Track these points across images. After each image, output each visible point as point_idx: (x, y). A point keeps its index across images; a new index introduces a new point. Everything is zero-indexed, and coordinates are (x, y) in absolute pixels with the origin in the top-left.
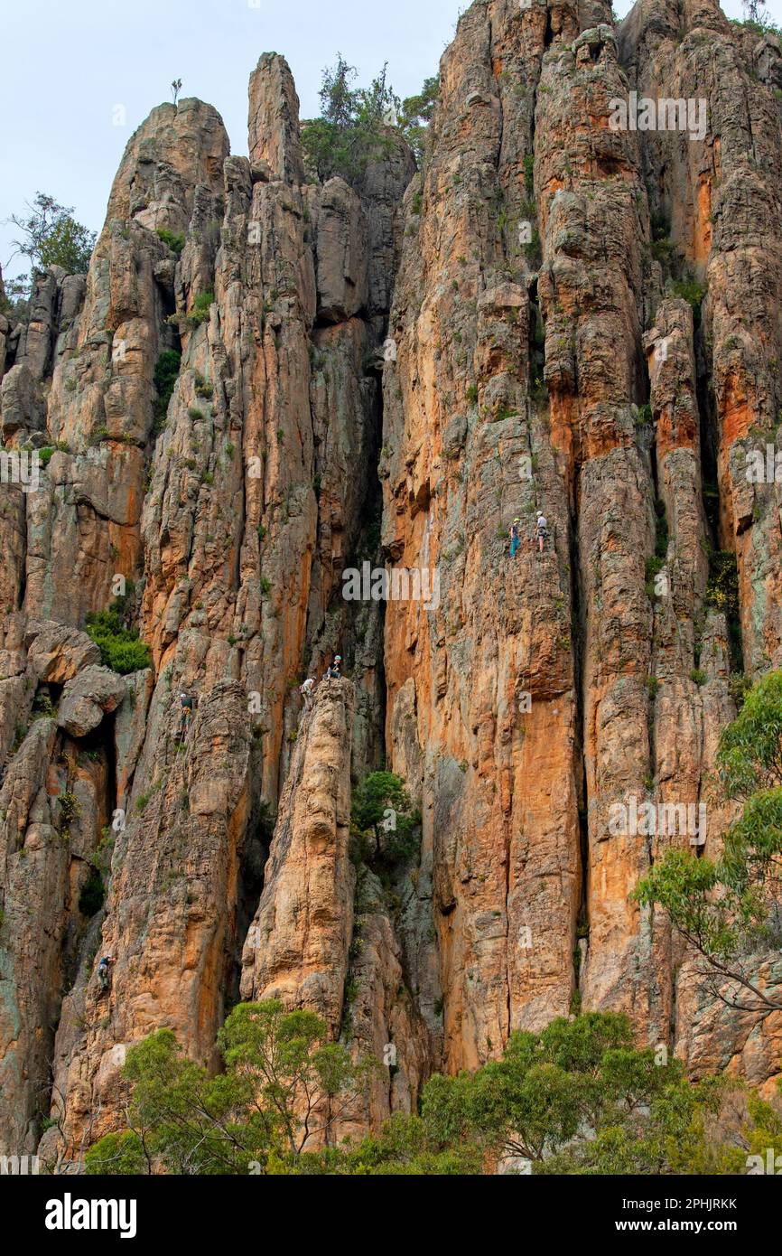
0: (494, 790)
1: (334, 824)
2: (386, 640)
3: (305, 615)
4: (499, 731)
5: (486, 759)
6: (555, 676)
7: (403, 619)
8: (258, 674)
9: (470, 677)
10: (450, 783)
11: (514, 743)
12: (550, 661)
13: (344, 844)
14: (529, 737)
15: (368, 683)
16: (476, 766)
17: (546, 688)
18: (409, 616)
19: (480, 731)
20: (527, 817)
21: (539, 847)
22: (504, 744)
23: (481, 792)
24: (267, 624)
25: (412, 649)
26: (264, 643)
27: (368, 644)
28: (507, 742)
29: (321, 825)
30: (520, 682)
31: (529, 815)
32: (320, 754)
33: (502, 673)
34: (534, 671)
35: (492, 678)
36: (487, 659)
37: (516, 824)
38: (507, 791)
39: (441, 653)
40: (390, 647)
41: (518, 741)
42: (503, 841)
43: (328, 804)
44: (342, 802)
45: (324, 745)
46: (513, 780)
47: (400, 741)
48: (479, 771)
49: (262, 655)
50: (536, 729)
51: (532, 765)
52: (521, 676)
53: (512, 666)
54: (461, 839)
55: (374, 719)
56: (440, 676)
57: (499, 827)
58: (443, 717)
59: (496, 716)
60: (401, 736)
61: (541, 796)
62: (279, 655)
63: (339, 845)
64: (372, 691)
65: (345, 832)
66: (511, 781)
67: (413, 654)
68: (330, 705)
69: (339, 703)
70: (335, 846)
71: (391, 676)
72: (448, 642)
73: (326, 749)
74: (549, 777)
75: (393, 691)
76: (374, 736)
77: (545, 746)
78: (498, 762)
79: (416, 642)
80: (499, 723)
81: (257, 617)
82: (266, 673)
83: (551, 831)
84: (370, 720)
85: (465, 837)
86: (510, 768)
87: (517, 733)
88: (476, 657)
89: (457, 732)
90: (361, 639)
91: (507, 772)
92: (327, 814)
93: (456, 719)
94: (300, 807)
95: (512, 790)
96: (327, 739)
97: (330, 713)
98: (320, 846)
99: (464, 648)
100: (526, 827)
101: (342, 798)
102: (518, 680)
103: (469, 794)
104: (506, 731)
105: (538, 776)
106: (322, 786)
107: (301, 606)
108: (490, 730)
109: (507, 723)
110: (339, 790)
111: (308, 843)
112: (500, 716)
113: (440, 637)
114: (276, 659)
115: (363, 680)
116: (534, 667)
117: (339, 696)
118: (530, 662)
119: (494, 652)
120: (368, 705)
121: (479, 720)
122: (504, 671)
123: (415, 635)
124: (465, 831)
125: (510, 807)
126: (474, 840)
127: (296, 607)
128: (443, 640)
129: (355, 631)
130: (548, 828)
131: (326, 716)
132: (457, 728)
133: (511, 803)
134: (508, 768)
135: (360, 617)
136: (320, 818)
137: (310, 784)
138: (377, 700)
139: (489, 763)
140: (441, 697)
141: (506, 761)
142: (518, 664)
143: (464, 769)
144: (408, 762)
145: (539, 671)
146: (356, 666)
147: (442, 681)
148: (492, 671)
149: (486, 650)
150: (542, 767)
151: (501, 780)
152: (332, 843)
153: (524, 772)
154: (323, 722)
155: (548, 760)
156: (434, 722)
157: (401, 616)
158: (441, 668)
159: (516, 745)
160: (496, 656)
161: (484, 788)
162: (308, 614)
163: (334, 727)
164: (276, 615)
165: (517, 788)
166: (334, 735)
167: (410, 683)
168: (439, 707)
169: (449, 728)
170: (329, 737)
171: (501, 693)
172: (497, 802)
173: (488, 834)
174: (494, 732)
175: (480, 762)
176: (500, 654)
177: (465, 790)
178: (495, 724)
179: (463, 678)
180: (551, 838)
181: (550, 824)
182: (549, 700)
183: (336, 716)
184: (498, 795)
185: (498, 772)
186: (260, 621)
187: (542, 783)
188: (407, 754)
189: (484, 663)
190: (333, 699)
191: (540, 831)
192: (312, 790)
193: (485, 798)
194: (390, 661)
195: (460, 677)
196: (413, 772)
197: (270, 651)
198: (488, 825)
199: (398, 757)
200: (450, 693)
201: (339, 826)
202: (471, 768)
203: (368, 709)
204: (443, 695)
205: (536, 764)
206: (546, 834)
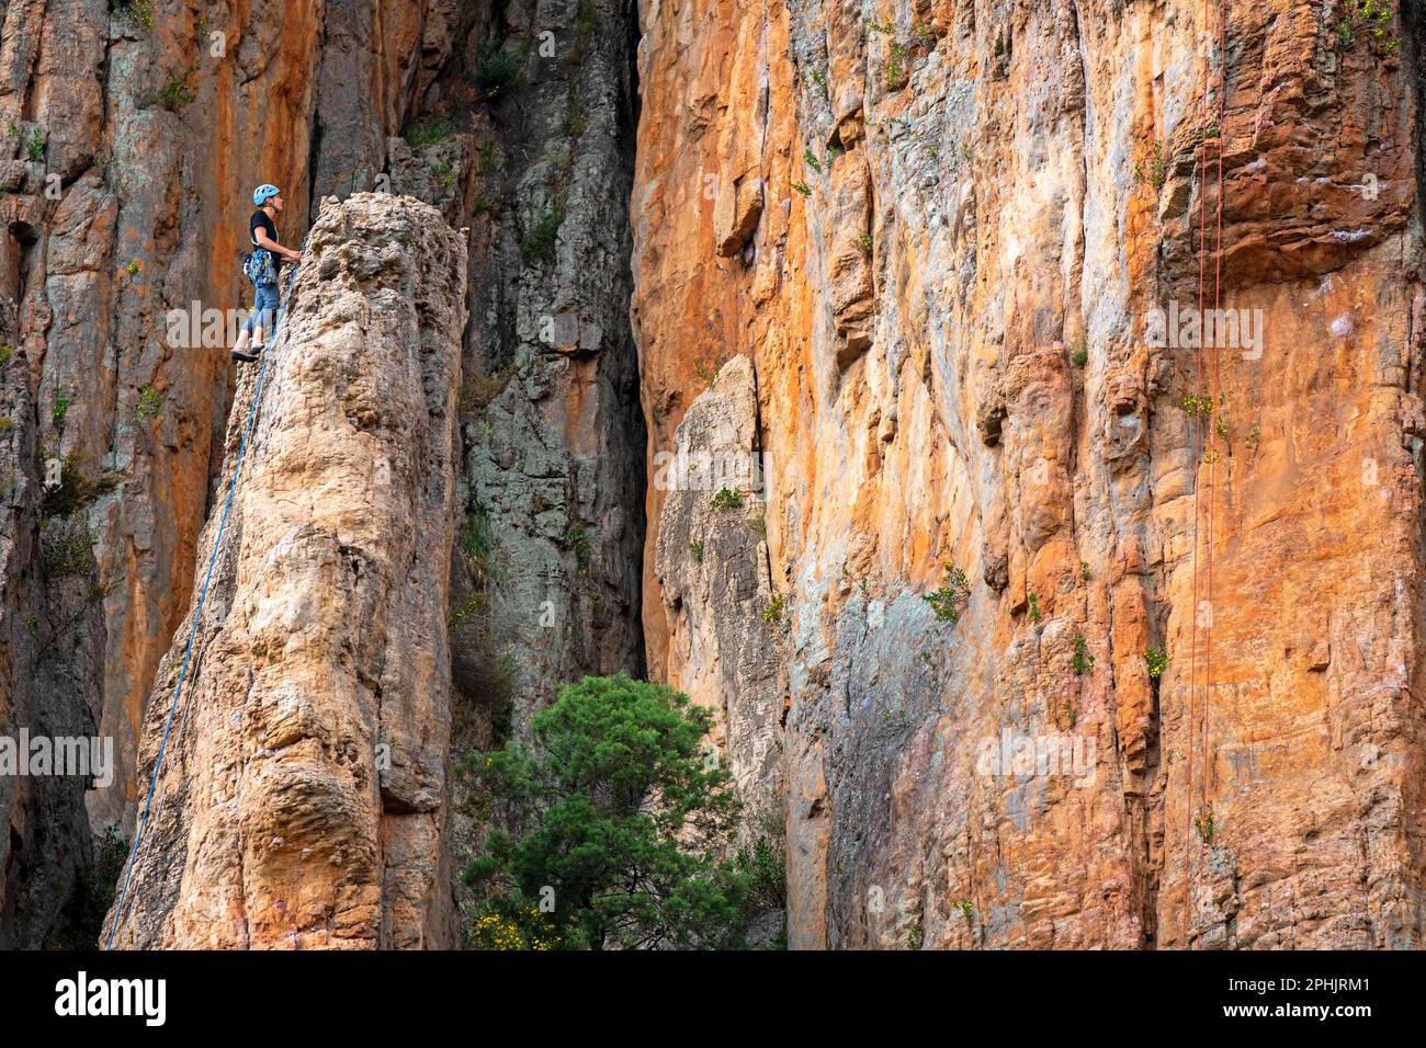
0: (1080, 666)
1: (369, 794)
2: (641, 232)
3: (303, 130)
4: (1097, 419)
5: (1040, 542)
6: (1333, 168)
7: (707, 141)
8: (96, 327)
9: (966, 224)
10: (894, 685)
11: (1160, 465)
12: (1308, 103)
13: (417, 888)
14: (1228, 436)
15: (571, 422)
16: (998, 580)
17: (1296, 219)
18: (725, 120)
19: (1012, 428)
20: (1226, 768)
21: (1289, 888)
22: (1118, 468)
23: (1022, 675)
24: (130, 131)
25: (741, 246)
26: (120, 204)
27: (568, 270)
28: (1130, 460)
29: (309, 791)
30: (1181, 196)
31: (1239, 757)
32: (303, 500)
33: (1105, 176)
34: (1239, 146)
35: (1060, 203)
36: (1036, 126)
37: (1178, 804)
38: (1133, 668)
39: (850, 169)
40: (655, 257)
41: (1179, 457)
42: (1123, 877)
43: (341, 707)
44: (408, 709)
45: (322, 465)
46: (1162, 619)
47: (694, 601)
48: (1015, 595)
49: (110, 254)
50: (1256, 401)
51: (1245, 551)
52: (1183, 170)
53: (1143, 133)
54: (942, 885)
55: (596, 555)
56: (845, 266)
57: (1106, 820)
58: (862, 438)
59: (1082, 362)
60: (698, 577)
61: (1286, 678)
62: (187, 259)
63: (392, 894)
64: (590, 449)
65: (421, 836)
66: (1153, 623)
67: (747, 266)
68: (347, 299)
69: (388, 294)
70: (372, 892)
71: (661, 369)
72: (875, 116)
73: (333, 476)
74: (1317, 598)
75: (668, 423)
76: (598, 626)
77: (1295, 471)
78: (1093, 551)
79: (755, 213)
80: (1094, 383)
81: (91, 103)
82: (128, 325)
83: (1336, 817)
84: (583, 561)
85: (956, 874)
86: (1144, 570)
87: (1173, 419)
88: (992, 130)
89: (919, 480)
90: (542, 248)
91: (1132, 585)
92: (337, 750)
93: (917, 431)
94: (216, 726)
95: (1156, 659)
96: (337, 436)
97: (349, 329)
98: (306, 891)
99: (941, 126)
100: (1222, 811)
101: (405, 688)
102: (1169, 189)
103: (973, 694)
104: (1124, 410)
105: (1269, 592)
106: (315, 630)
107: (284, 91)
108: (1055, 417)
109: (1129, 376)
110: (392, 653)
111: (253, 881)
112: (1098, 357)
113: (843, 106)
114: (173, 274)
115: (551, 407)
116: (1240, 132)
117: (391, 265)
118: (1223, 108)
119: (1064, 92)
120: (573, 501)
121: (1008, 382)
122: (1110, 162)
123: (752, 185)
124: (959, 846)
125: (1152, 737)
126: (998, 883)
127: (259, 89)
128: (854, 115)
129: (519, 229)
130: (1321, 810)
131: (330, 339)
132: (921, 463)
133: (1154, 716)
134: (1138, 572)
135: (536, 172)
136: (305, 765)
137: (259, 624)
138: (609, 487)
139: (1053, 555)
140: (851, 354)
141: (1127, 544)
142: (1166, 123)
143: (950, 606)
144: (729, 676)
145: (1263, 147)
146: (523, 354)
147: (853, 285)
148: (1056, 176)
149: (1029, 91)
150: (1287, 555)
151: (1107, 622)
152: (360, 879)
153: (1207, 585)
154: (319, 367)
155: (1312, 527)
156: (827, 470)
157: (699, 130)
158: (850, 230)
159: (1168, 474)
160: (1076, 107)
161: (1035, 656)
162: (317, 134)
163: (367, 389)
164: (171, 99)
165: (1179, 652)
166: (368, 424)
167: (735, 375)
168: (845, 401)
169: (888, 478)
170: (345, 429)
171: (1101, 254)
172: (1093, 711)
173: (1057, 854)
174: (1075, 426)
175: (1017, 557)
176: (1092, 96)
177: (955, 685)
178: (1078, 393)
179: (941, 243)
180: (1337, 849)
181: (1330, 793)
182: (1310, 278)
183: (377, 343)
184: (1096, 687)
185: (1093, 593)
186: (102, 120)
187: (1293, 621)
188: (727, 645)
189: (1023, 144)
190: (364, 279)
191: (1288, 823)
192: (268, 650)
193: (1040, 700)
194: (656, 311)
195: (924, 242)
196: (748, 710)
197: (146, 239)
198: (1059, 816)
199: (691, 667)
200: (884, 332)
201: (395, 807)
202: (982, 592)
203: (574, 517)
204: (862, 347)
205: (1258, 541)
206: (1312, 835)
